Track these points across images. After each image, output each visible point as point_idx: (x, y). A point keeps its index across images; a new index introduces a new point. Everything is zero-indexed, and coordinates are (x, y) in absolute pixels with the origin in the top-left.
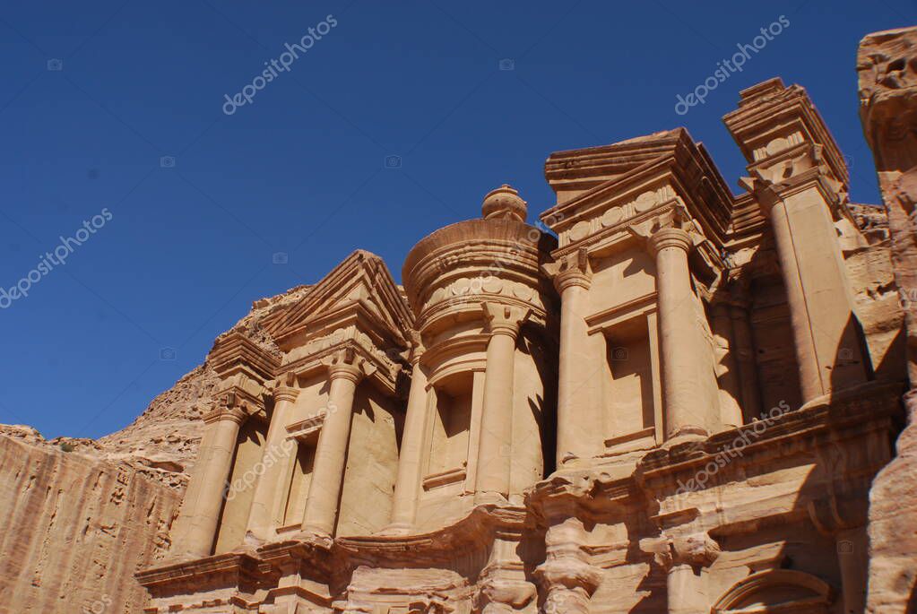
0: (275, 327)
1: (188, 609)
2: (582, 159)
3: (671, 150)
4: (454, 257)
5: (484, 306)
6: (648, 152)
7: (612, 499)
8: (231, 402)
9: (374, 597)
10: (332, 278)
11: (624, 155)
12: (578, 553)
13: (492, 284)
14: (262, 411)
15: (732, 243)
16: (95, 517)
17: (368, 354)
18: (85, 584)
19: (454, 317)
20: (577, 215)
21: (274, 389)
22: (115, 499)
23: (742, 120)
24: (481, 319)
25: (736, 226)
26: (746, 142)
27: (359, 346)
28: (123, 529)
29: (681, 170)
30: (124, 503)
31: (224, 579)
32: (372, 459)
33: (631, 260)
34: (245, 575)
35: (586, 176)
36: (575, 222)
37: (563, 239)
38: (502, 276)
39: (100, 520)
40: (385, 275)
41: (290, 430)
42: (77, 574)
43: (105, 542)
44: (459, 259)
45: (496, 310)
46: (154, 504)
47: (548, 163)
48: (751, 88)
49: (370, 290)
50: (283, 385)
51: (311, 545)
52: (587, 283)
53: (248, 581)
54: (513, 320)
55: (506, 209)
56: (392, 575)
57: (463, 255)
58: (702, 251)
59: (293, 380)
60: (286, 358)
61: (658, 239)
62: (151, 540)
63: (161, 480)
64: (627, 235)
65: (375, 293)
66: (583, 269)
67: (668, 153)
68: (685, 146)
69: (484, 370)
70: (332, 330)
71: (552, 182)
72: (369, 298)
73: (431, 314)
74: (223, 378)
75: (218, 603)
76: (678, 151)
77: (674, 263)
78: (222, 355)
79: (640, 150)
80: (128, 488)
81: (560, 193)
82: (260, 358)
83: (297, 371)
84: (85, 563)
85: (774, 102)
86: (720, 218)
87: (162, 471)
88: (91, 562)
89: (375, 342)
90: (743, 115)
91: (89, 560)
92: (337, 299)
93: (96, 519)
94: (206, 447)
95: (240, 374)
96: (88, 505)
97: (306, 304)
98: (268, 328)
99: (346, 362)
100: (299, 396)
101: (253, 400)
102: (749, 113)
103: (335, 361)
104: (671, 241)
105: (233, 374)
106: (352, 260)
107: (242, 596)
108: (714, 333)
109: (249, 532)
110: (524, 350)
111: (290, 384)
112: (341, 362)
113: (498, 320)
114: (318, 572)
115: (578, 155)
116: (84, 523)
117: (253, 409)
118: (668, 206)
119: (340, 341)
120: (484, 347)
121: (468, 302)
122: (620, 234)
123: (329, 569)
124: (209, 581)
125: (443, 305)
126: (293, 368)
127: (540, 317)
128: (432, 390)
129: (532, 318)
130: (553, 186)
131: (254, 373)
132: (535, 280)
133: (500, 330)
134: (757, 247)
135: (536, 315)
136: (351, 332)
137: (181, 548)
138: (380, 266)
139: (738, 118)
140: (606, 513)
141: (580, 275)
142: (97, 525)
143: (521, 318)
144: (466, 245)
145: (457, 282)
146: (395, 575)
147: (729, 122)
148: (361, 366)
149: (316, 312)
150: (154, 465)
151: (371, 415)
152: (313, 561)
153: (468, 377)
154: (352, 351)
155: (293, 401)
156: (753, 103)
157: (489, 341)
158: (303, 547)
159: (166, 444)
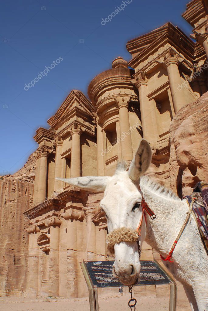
0: (52, 122)
1: (41, 221)
2: (138, 41)
3: (166, 30)
4: (102, 85)
5: (115, 99)
6: (159, 33)
7: (163, 155)
8: (43, 150)
9: (96, 204)
10: (66, 101)
11: (151, 36)
12: (155, 175)
13: (117, 91)
14: (54, 151)
15: (197, 59)
16: (8, 198)
17: (82, 124)
18: (9, 220)
19: (106, 105)
20: (139, 61)
21: (55, 143)
22: (13, 191)
23: (188, 14)
24: (115, 104)
25: (197, 53)
26: (191, 22)
27: (79, 122)
28: (18, 200)
29: (172, 37)
30: (16, 191)
31: (50, 208)
32: (91, 159)
33: (159, 72)
34: (56, 206)
35: (140, 47)
36: (139, 63)
37: (136, 70)
38: (119, 88)
39: (9, 199)
40: (83, 97)
41: (62, 155)
42: (6, 218)
43: (12, 205)
44: (104, 85)
45: (119, 99)
46: (26, 190)
47: (128, 45)
48: (190, 3)
49: (79, 103)
50: (57, 141)
51: (73, 191)
52: (146, 83)
53: (57, 207)
54: (126, 102)
55: (120, 65)
56: (100, 195)
57: (105, 83)
58: (184, 64)
59: (60, 139)
60: (57, 132)
61: (166, 62)
62: (28, 201)
63: (33, 182)
64: (156, 64)
65: (81, 103)
66: (144, 79)
67: (165, 32)
68: (171, 28)
69: (119, 121)
70: (69, 119)
71: (130, 51)
72: (79, 106)
73: (98, 106)
74: (39, 143)
75: (49, 216)
76: (169, 30)
77: (173, 70)
78: (37, 136)
79: (156, 33)
80: (16, 186)
81: (133, 55)
82: (50, 134)
83: (61, 135)
84: (7, 213)
85: (198, 6)
86: (190, 51)
87: (32, 179)
88: (9, 213)
89: (84, 120)
90: (188, 13)
91: (9, 212)
92: (69, 108)
93: (8, 199)
94: (38, 167)
95: (44, 141)
96: (4, 194)
97: (59, 113)
98: (49, 123)
99: (75, 128)
100: (63, 143)
101: (50, 148)
102: (190, 11)
103: (71, 129)
104: (171, 62)
105: (41, 141)
106: (71, 94)
107: (56, 213)
108: (194, 91)
109: (55, 191)
110: (132, 111)
111: (59, 140)
112: (73, 129)
113: (121, 103)
114: (77, 199)
115: (136, 40)
116: (4, 201)
117: (51, 151)
118: (168, 50)
119: (72, 122)
120: (117, 113)
121: (110, 99)
122: (154, 64)
123: (81, 197)
124: (45, 210)
125: (102, 102)
126: (59, 134)
127: (135, 99)
128: (104, 131)
129: (132, 100)
130: (130, 53)
131: (49, 139)
132: (132, 87)
133: (122, 106)
134: (205, 59)
135: (133, 98)
136: (75, 118)
137: (36, 201)
138: (81, 94)
139: (187, 14)
140: (162, 160)
141: (143, 81)
142: (9, 200)
143: (128, 100)
144: (106, 80)
145: (105, 93)
146: (101, 195)
147: (184, 16)
148: (80, 129)
149: (63, 114)
150: (29, 178)
151: (88, 144)
152: (75, 196)
153: (114, 124)
154: (76, 124)
155: (62, 145)
156: (191, 8)
157: (119, 111)
158: (70, 192)
159: (33, 170)
